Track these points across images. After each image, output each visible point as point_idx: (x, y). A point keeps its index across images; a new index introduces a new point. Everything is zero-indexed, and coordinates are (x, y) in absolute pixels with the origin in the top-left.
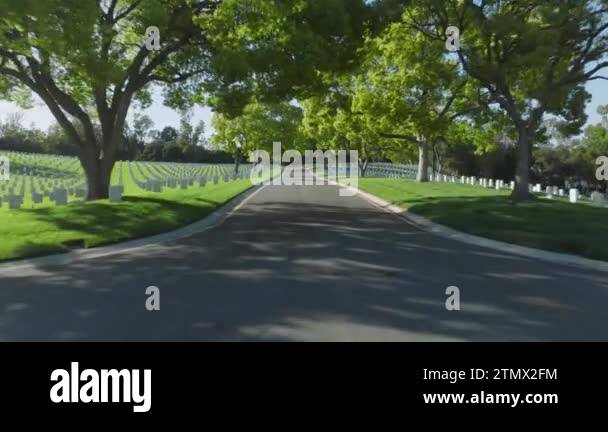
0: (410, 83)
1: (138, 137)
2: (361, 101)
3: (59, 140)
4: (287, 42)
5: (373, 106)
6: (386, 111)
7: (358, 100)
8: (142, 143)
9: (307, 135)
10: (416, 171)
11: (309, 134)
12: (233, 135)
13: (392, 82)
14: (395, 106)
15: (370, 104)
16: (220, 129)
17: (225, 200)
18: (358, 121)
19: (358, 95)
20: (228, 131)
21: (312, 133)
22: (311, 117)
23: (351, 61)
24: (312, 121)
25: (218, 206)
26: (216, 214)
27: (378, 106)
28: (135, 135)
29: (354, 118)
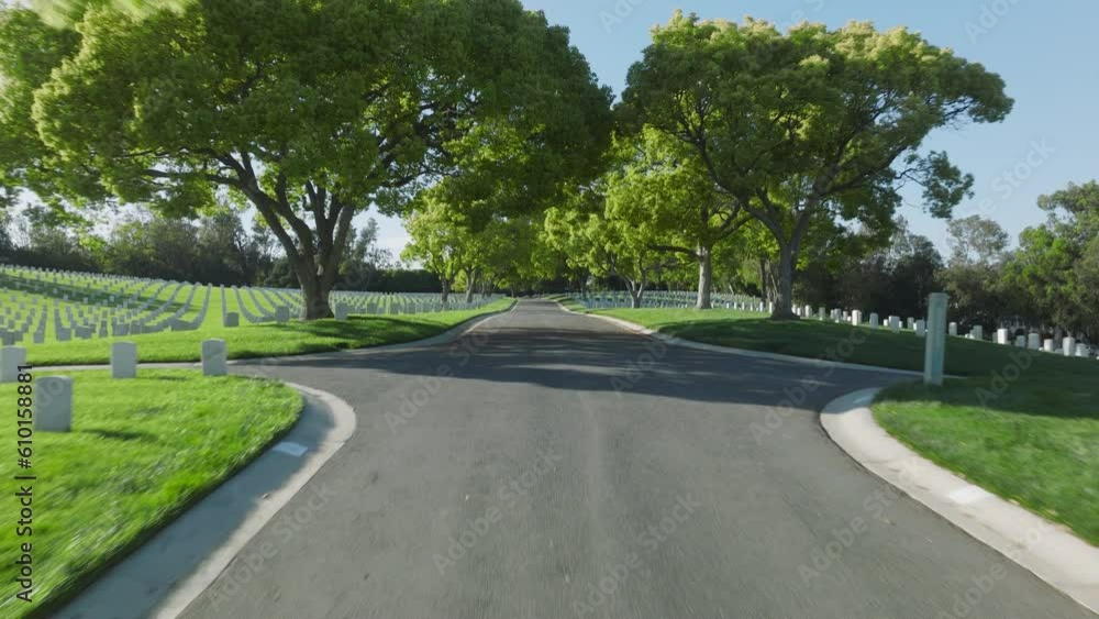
0: (676, 183)
1: (261, 248)
2: (616, 205)
3: (130, 252)
4: (527, 162)
5: (630, 211)
6: (648, 218)
7: (612, 203)
8: (267, 258)
9: (552, 246)
10: (696, 298)
11: (555, 244)
12: (441, 245)
13: (653, 182)
14: (657, 212)
15: (628, 209)
16: (421, 235)
17: (451, 323)
18: (614, 229)
19: (613, 198)
20: (432, 240)
21: (560, 243)
22: (555, 223)
23: (596, 168)
24: (556, 228)
25: (450, 328)
26: (449, 333)
27: (636, 211)
28: (254, 244)
29: (610, 226)
